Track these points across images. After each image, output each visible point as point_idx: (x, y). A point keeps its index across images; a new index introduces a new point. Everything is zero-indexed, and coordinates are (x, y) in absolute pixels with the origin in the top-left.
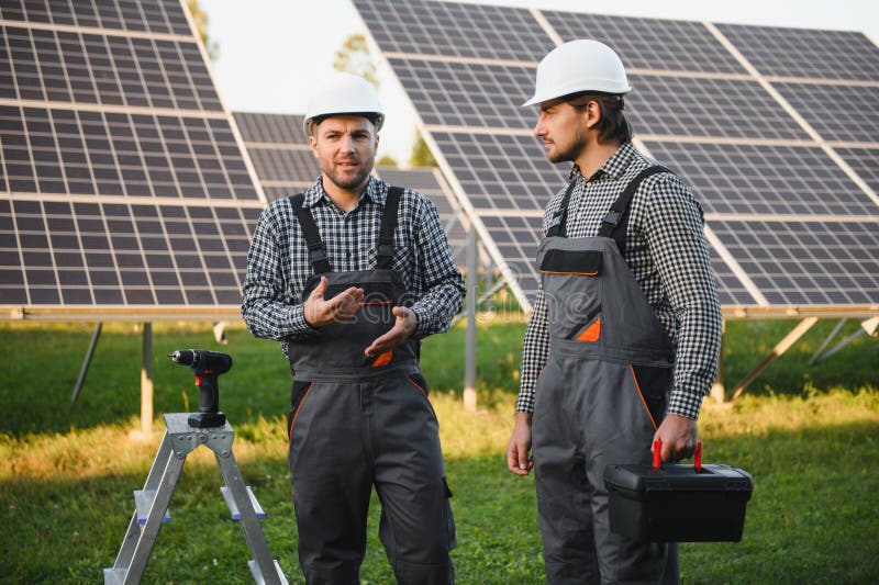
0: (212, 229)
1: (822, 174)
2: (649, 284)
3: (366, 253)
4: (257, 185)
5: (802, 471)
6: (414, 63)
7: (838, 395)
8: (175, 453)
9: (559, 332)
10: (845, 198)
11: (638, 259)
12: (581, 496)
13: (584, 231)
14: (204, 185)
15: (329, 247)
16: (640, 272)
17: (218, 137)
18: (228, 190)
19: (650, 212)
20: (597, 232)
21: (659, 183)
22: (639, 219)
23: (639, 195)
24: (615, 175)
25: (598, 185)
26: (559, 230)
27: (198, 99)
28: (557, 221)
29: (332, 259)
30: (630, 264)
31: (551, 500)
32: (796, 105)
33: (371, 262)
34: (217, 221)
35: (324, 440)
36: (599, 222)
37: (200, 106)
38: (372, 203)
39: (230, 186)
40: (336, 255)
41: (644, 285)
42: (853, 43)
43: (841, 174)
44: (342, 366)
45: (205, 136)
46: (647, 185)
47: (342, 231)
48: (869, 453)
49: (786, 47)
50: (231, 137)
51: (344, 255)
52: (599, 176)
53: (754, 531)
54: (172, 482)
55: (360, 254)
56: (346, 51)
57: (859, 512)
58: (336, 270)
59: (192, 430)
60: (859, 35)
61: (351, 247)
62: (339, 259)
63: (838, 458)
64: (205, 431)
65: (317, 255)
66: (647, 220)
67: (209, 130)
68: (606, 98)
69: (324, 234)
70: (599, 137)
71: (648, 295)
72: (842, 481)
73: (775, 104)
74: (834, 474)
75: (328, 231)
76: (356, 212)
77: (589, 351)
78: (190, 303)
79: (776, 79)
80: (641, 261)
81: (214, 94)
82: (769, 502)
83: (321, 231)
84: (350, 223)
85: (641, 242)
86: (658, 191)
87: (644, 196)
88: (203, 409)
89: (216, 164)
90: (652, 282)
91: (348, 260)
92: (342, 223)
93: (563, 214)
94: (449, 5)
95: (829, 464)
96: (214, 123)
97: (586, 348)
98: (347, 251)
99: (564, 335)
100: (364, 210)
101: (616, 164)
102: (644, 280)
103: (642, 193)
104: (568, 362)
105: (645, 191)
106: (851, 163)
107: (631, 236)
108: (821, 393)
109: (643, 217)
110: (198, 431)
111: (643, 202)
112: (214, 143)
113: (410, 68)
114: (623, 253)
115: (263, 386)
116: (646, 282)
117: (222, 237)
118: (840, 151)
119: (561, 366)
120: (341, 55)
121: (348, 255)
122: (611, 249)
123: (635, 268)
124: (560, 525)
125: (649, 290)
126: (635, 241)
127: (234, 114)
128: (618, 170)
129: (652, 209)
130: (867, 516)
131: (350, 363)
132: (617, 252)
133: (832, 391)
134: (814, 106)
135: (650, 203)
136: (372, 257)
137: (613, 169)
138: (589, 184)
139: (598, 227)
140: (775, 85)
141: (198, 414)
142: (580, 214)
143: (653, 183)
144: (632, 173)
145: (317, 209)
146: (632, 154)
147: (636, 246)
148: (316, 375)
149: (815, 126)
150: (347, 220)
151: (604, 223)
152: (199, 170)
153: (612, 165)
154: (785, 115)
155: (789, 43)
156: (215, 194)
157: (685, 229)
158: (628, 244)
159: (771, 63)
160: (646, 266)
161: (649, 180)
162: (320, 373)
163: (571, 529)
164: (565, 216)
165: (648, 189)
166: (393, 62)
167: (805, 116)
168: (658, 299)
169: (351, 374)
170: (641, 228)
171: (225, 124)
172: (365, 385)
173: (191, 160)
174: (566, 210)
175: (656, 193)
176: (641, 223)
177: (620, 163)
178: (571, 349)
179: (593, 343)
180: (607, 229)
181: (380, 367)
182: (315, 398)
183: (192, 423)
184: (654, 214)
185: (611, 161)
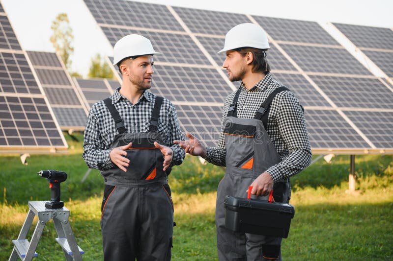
0: (19, 108)
1: (303, 87)
2: (277, 143)
3: (144, 124)
4: (40, 86)
5: (301, 227)
6: (113, 29)
7: (309, 190)
8: (40, 221)
9: (232, 163)
10: (314, 98)
11: (272, 131)
12: (239, 242)
13: (247, 115)
14: (14, 86)
15: (125, 120)
16: (273, 137)
17: (20, 63)
18: (26, 89)
19: (281, 110)
20: (253, 117)
21: (285, 96)
22: (275, 113)
23: (275, 101)
24: (262, 89)
25: (253, 93)
26: (233, 113)
27: (9, 44)
28: (232, 109)
29: (127, 126)
30: (269, 133)
31: (224, 243)
32: (290, 55)
33: (146, 128)
34: (21, 104)
35: (119, 215)
36: (255, 112)
37: (10, 47)
38: (146, 101)
39: (27, 87)
40: (129, 124)
41: (274, 143)
42: (313, 26)
43: (311, 87)
44: (131, 179)
45: (13, 62)
46: (279, 96)
47: (131, 113)
48: (329, 218)
49: (283, 27)
50: (26, 63)
51: (132, 125)
52: (254, 89)
53: (287, 256)
54: (39, 236)
55: (141, 124)
56: (57, 21)
57: (333, 247)
58: (129, 132)
59: (48, 210)
60: (316, 23)
61: (136, 121)
62: (130, 126)
63: (316, 220)
64: (55, 210)
65: (119, 125)
66: (279, 113)
67: (15, 59)
68: (255, 51)
69: (122, 115)
70: (252, 69)
71: (276, 149)
72: (321, 231)
73: (280, 54)
74: (316, 228)
75: (124, 113)
76: (138, 104)
77: (247, 173)
78: (10, 144)
79: (281, 42)
80: (274, 132)
81: (17, 42)
82: (290, 242)
83: (120, 114)
84: (135, 110)
85: (274, 123)
86: (285, 100)
87: (278, 102)
88: (53, 199)
89: (19, 76)
90: (278, 142)
91: (134, 127)
92: (131, 109)
93: (235, 105)
94: (129, 2)
95: (312, 223)
96: (17, 56)
97: (246, 172)
98: (134, 123)
99: (235, 165)
100: (142, 104)
101: (263, 84)
102: (275, 141)
103: (277, 100)
104: (236, 178)
105: (278, 99)
106: (316, 82)
107: (270, 120)
108: (301, 189)
109: (277, 112)
110: (51, 210)
111: (277, 105)
112: (18, 66)
113: (111, 32)
114: (265, 127)
115: (31, 185)
116: (276, 142)
117: (24, 112)
118: (311, 77)
119: (233, 179)
120: (55, 23)
121: (135, 124)
122: (260, 125)
123: (271, 135)
124: (229, 255)
125: (277, 146)
126: (272, 122)
127: (27, 52)
128: (264, 87)
129: (282, 108)
130: (337, 248)
131: (135, 177)
132: (263, 127)
133: (306, 188)
134: (298, 55)
135: (281, 105)
136: (147, 126)
137: (262, 86)
138: (249, 92)
139: (254, 114)
140: (280, 45)
141: (49, 202)
142: (244, 107)
143: (282, 95)
144: (271, 90)
145: (118, 104)
146: (271, 80)
147: (272, 125)
148: (118, 183)
149: (299, 65)
150: (134, 108)
151: (257, 113)
152: (11, 79)
153: (261, 84)
154: (285, 59)
155: (285, 26)
156: (20, 91)
157: (297, 119)
158: (268, 124)
159: (278, 35)
160: (276, 134)
161: (280, 94)
162: (119, 182)
163: (234, 258)
164: (236, 106)
165: (280, 98)
166: (103, 28)
167: (295, 60)
168: (281, 151)
169: (135, 183)
170: (275, 117)
171: (23, 56)
172: (142, 189)
173: (7, 74)
174: (237, 104)
175: (284, 101)
176: (276, 114)
177: (265, 84)
178: (238, 171)
179: (250, 170)
180: (258, 116)
181: (149, 181)
182: (116, 194)
183: (47, 206)
184: (282, 111)
185: (261, 83)
